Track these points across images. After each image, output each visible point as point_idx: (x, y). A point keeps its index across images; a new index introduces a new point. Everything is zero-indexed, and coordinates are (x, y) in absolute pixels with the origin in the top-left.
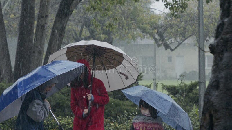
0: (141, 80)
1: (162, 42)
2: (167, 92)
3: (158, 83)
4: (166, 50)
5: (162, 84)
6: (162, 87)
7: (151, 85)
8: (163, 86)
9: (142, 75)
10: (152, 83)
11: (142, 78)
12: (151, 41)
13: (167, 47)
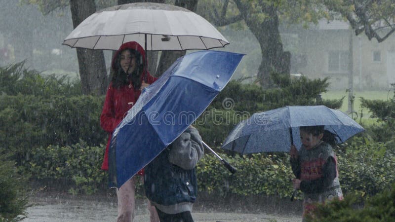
0: (325, 91)
1: (363, 26)
2: (369, 112)
3: (354, 97)
4: (370, 39)
5: (362, 98)
6: (361, 103)
7: (342, 100)
8: (363, 102)
9: (327, 82)
10: (345, 97)
11: (326, 89)
12: (345, 25)
13: (371, 34)
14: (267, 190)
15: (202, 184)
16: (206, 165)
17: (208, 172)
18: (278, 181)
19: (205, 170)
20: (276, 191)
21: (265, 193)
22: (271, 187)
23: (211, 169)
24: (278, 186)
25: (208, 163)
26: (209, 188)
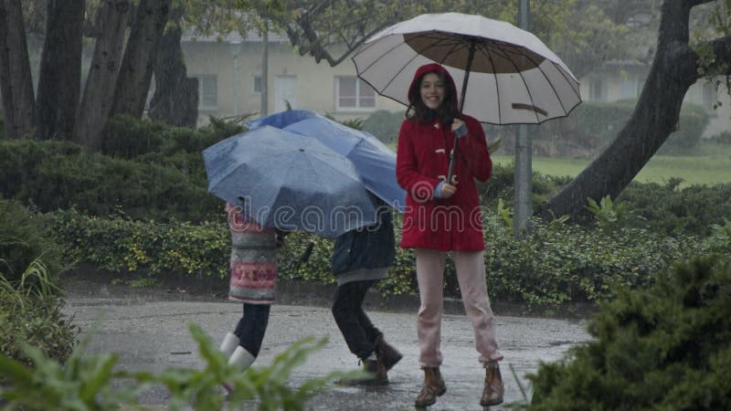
4: (318, 61)
14: (305, 274)
15: (210, 266)
16: (218, 239)
17: (221, 249)
18: (320, 261)
19: (217, 246)
20: (317, 276)
21: (301, 278)
22: (310, 269)
23: (224, 244)
24: (320, 268)
25: (220, 235)
26: (221, 271)
